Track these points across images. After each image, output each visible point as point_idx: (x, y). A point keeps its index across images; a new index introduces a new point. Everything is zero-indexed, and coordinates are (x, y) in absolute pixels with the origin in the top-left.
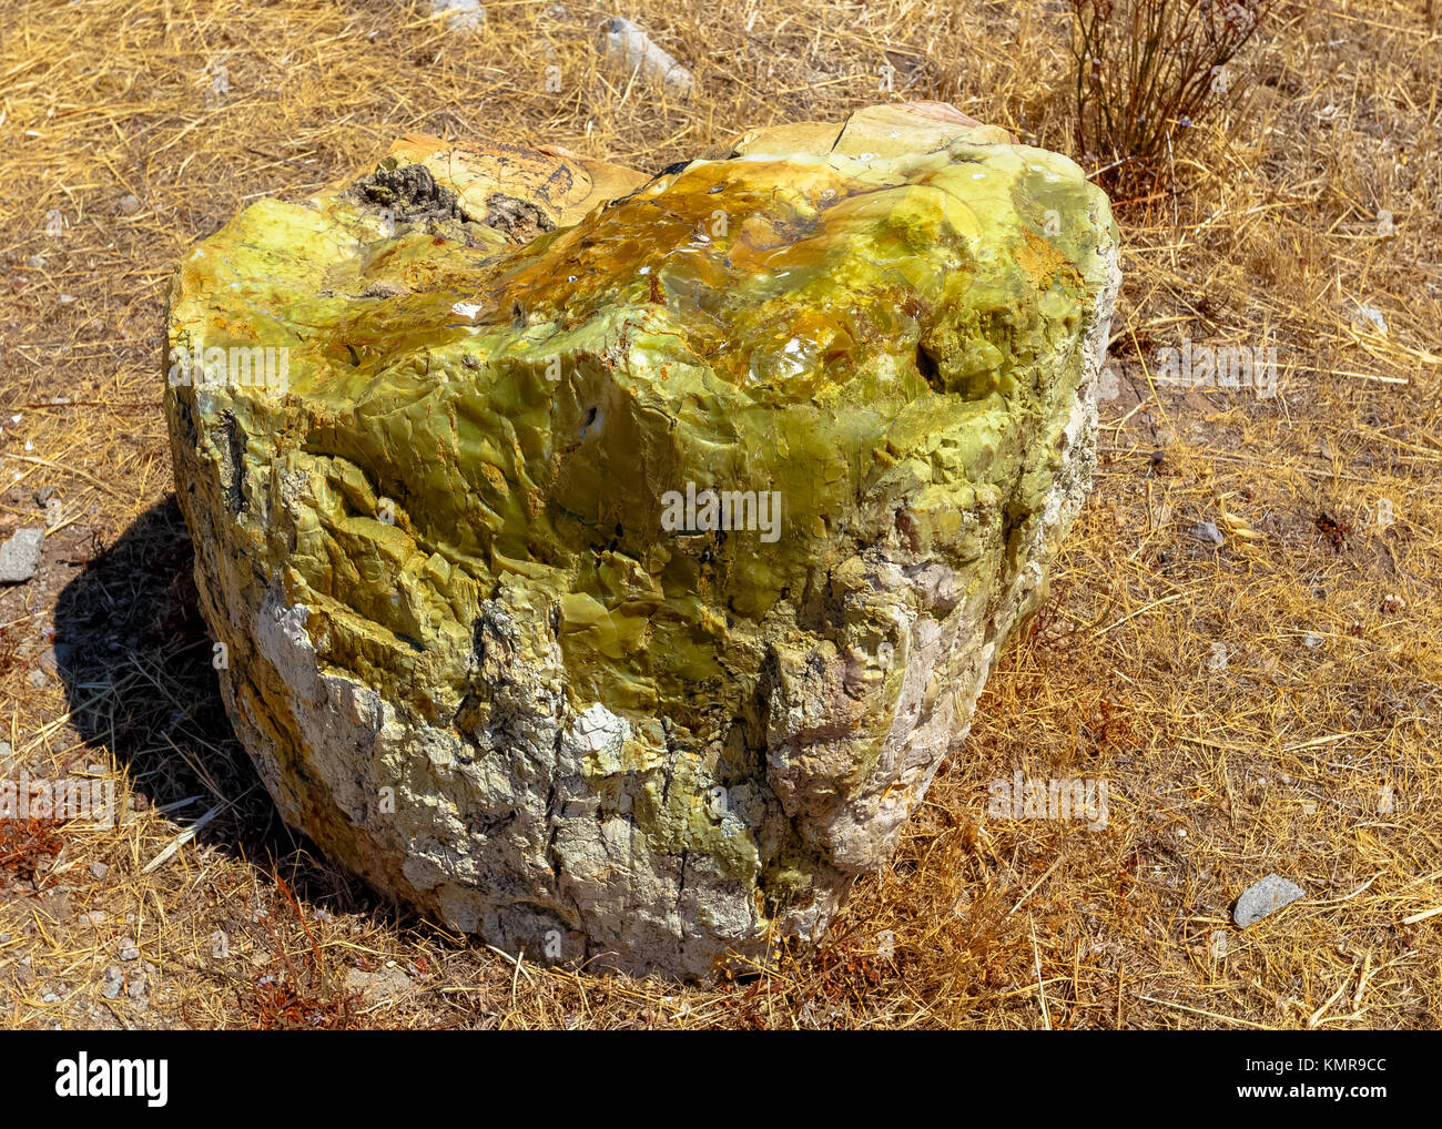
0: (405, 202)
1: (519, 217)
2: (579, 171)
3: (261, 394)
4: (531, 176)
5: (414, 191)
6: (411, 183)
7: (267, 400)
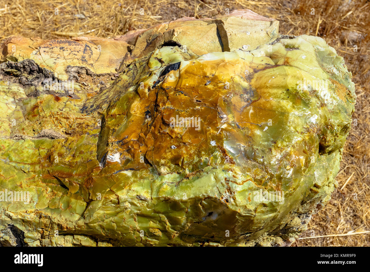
0: (26, 75)
1: (79, 73)
2: (92, 45)
3: (25, 214)
4: (76, 53)
5: (29, 69)
6: (26, 66)
7: (29, 217)
